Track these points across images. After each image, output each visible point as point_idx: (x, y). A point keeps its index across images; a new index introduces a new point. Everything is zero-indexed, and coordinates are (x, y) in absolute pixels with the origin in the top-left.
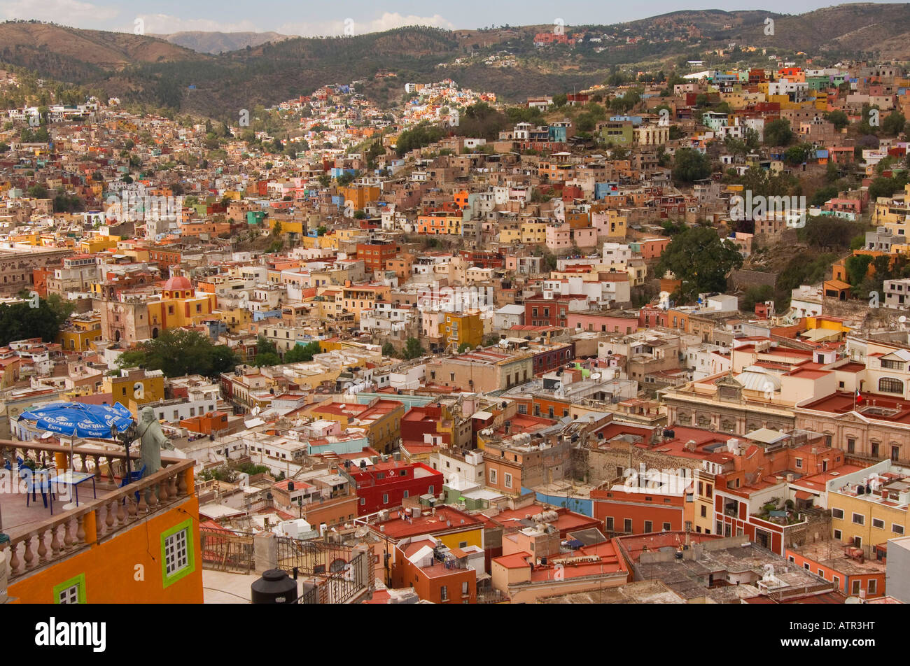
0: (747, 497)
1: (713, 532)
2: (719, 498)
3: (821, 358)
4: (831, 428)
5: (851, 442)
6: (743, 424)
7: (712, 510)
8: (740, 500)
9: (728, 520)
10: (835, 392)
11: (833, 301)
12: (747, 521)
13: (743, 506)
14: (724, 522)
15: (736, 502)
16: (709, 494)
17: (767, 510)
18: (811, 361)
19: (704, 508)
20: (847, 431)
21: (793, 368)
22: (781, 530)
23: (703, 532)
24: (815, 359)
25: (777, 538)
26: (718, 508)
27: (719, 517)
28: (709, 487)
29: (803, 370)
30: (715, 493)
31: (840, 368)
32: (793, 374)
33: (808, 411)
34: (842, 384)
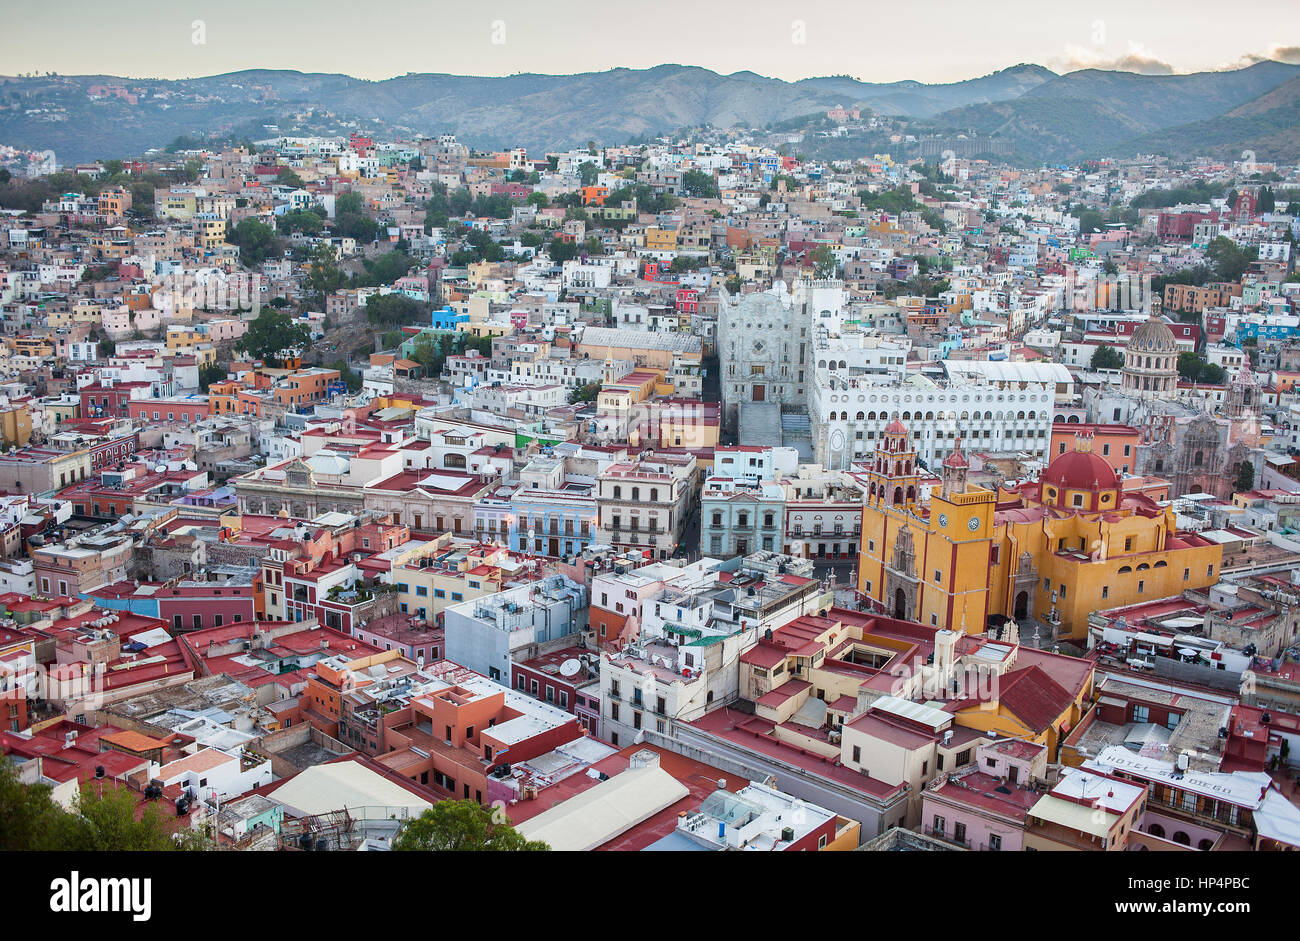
0: (315, 581)
1: (285, 619)
2: (288, 585)
3: (389, 437)
4: (397, 505)
5: (418, 519)
6: (314, 508)
7: (282, 597)
8: (309, 584)
9: (298, 605)
10: (402, 470)
11: (402, 380)
12: (317, 605)
13: (313, 590)
14: (294, 607)
15: (305, 587)
16: (279, 582)
17: (335, 592)
18: (379, 441)
19: (274, 596)
20: (414, 507)
21: (361, 450)
22: (349, 610)
23: (275, 619)
24: (383, 439)
25: (347, 618)
26: (288, 595)
27: (290, 603)
28: (278, 575)
29: (372, 451)
30: (285, 580)
31: (407, 447)
32: (362, 456)
33: (377, 491)
34: (409, 462)
